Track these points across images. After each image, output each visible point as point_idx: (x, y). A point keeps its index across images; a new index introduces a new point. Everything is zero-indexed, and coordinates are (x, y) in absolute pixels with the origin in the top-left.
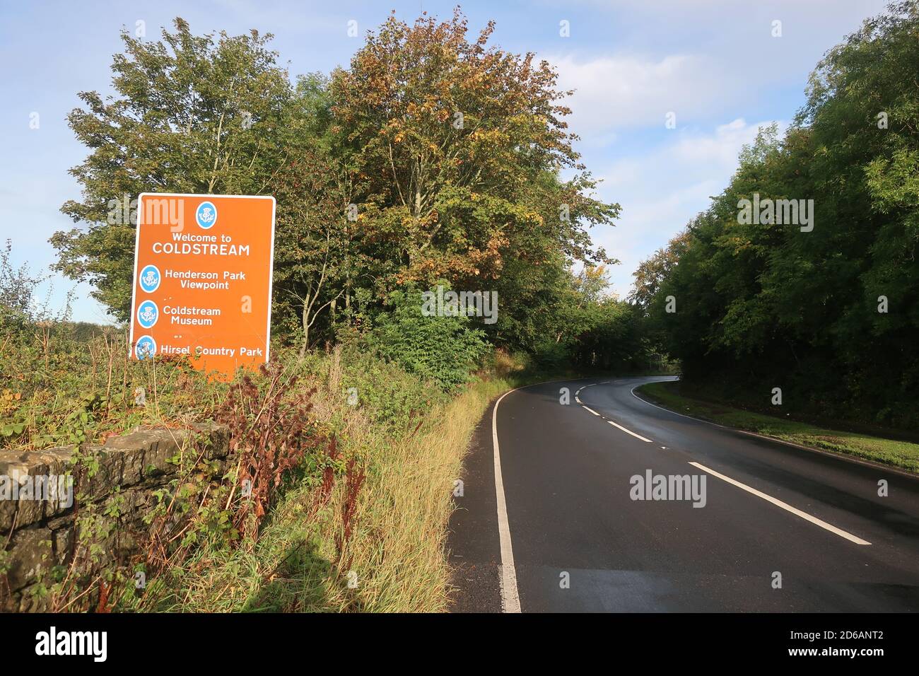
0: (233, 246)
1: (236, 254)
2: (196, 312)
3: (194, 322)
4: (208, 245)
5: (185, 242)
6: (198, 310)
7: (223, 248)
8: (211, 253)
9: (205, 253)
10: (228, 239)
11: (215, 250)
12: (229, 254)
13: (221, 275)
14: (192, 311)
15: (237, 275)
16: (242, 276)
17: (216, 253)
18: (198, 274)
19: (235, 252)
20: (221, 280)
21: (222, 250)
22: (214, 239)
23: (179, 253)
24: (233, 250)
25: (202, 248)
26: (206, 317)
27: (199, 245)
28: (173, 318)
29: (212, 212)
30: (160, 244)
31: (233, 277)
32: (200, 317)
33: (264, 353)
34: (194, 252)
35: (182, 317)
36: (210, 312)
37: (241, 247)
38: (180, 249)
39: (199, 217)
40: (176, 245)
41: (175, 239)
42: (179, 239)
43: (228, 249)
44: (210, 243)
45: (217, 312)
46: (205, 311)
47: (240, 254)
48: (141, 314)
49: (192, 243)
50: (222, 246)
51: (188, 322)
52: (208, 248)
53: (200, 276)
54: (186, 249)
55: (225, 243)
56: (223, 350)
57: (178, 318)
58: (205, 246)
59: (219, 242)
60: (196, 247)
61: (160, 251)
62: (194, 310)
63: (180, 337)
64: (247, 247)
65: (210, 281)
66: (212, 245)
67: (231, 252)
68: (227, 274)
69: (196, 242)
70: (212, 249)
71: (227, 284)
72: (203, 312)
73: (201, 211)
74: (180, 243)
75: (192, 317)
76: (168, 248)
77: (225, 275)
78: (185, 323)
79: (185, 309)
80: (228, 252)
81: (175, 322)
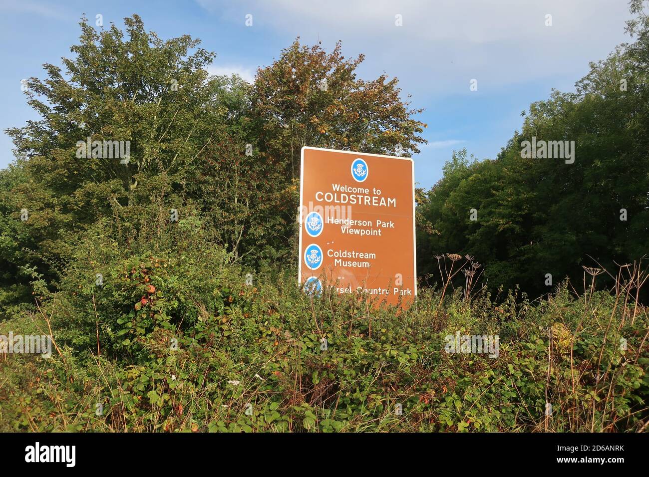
0: (383, 199)
1: (385, 205)
2: (355, 255)
3: (354, 264)
4: (362, 196)
5: (343, 193)
6: (357, 254)
7: (375, 199)
8: (365, 204)
9: (360, 203)
10: (379, 192)
11: (368, 201)
12: (380, 205)
13: (374, 223)
14: (352, 255)
15: (388, 224)
16: (391, 225)
17: (369, 204)
18: (356, 221)
19: (385, 204)
20: (375, 227)
21: (374, 201)
22: (367, 191)
23: (339, 202)
24: (383, 202)
25: (357, 199)
26: (364, 260)
27: (355, 196)
28: (336, 260)
29: (364, 168)
30: (322, 194)
31: (384, 225)
32: (358, 260)
33: (413, 292)
34: (351, 202)
35: (344, 260)
36: (367, 256)
37: (389, 199)
38: (339, 198)
39: (354, 172)
40: (336, 194)
41: (334, 190)
42: (338, 190)
43: (379, 200)
44: (364, 195)
45: (373, 255)
46: (363, 255)
47: (389, 206)
48: (308, 256)
49: (349, 194)
50: (374, 198)
51: (349, 264)
52: (363, 199)
53: (357, 223)
54: (345, 199)
55: (376, 195)
56: (380, 290)
57: (340, 260)
58: (360, 197)
59: (371, 195)
60: (353, 197)
61: (322, 199)
62: (353, 253)
63: (343, 278)
64: (394, 200)
65: (366, 228)
66: (366, 197)
67: (381, 204)
68: (379, 222)
69: (352, 193)
70: (366, 201)
71: (379, 231)
72: (361, 255)
73: (355, 167)
74: (339, 193)
75: (352, 260)
76: (329, 197)
77: (378, 224)
78: (346, 265)
79: (346, 253)
80: (379, 203)
81: (338, 264)
